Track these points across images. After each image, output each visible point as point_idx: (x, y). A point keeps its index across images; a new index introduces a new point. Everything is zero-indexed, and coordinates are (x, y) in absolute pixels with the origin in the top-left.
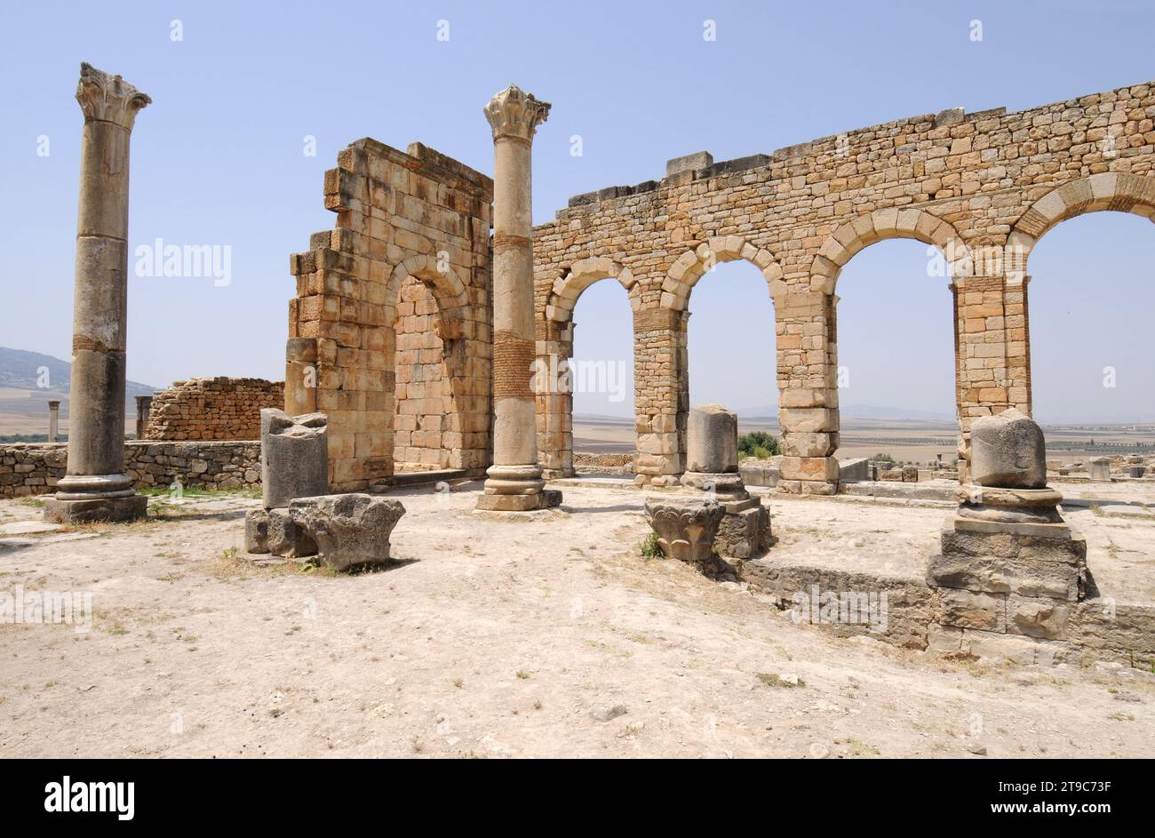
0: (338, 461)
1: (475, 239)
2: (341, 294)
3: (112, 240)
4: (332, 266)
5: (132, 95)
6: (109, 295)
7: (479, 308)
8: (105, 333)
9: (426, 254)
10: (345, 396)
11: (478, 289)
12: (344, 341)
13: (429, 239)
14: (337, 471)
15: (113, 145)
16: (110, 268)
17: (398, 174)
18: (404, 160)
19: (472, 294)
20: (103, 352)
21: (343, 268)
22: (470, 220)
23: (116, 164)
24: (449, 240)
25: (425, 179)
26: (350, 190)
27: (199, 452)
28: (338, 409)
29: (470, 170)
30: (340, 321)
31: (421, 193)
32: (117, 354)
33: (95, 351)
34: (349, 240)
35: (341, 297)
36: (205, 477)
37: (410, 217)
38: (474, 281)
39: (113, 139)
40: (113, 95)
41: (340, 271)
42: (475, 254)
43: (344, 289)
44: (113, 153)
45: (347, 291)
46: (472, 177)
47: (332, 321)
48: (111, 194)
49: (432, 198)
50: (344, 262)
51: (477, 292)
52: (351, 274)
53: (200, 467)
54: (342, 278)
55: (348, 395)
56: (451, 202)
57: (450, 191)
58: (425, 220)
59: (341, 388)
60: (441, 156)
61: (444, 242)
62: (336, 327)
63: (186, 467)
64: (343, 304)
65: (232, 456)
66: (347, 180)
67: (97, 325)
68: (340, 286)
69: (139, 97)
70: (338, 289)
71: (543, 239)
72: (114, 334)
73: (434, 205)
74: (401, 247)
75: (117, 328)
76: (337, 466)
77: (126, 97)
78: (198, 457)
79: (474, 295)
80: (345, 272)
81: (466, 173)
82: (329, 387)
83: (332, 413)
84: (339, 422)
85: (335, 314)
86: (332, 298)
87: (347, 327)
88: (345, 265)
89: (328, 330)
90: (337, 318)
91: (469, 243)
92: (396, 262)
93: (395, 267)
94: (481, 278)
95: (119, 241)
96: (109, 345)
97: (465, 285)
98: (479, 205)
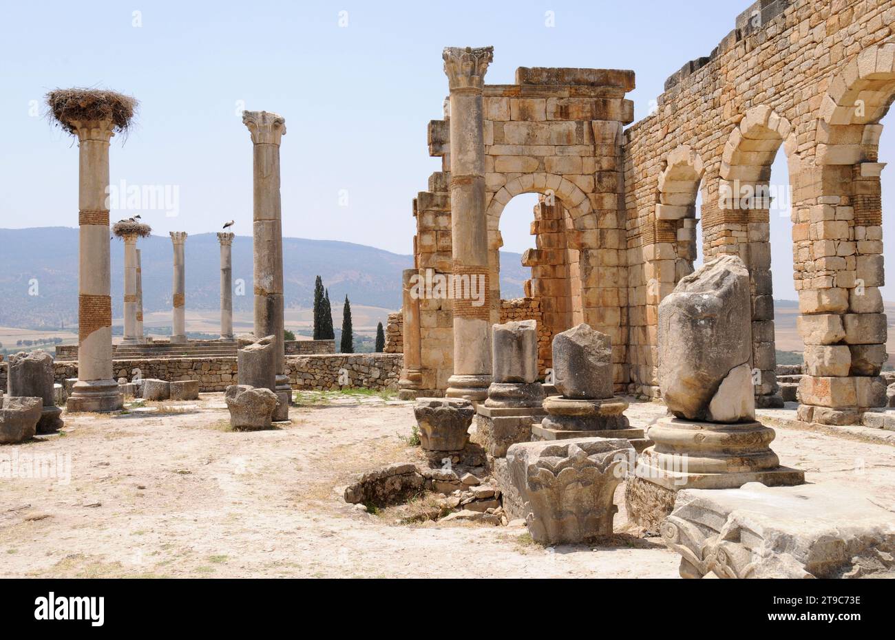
0: (439, 371)
1: (598, 142)
2: (437, 228)
3: (266, 221)
4: (427, 206)
5: (273, 121)
6: (266, 257)
7: (604, 214)
8: (265, 283)
9: (532, 173)
10: (444, 315)
11: (603, 195)
12: (441, 268)
13: (536, 157)
14: (438, 379)
15: (265, 159)
16: (266, 240)
17: (497, 105)
18: (500, 91)
19: (596, 201)
20: (265, 295)
21: (438, 205)
22: (590, 124)
23: (267, 171)
24: (562, 152)
25: (529, 100)
26: (442, 137)
27: (375, 362)
28: (438, 327)
29: (590, 71)
30: (437, 251)
31: (525, 115)
32: (273, 296)
33: (261, 295)
34: (443, 180)
35: (437, 231)
36: (379, 381)
37: (511, 142)
38: (598, 186)
39: (265, 154)
40: (261, 125)
41: (435, 209)
42: (598, 159)
43: (439, 223)
44: (265, 165)
45: (441, 225)
46: (592, 78)
47: (431, 253)
48: (265, 191)
49: (539, 116)
50: (438, 200)
51: (602, 198)
52: (446, 209)
53: (376, 374)
54: (437, 214)
55: (447, 314)
56: (564, 113)
57: (562, 103)
58: (531, 139)
59: (440, 309)
60: (549, 71)
61: (556, 155)
62: (434, 257)
63: (368, 374)
64: (439, 237)
65: (393, 365)
66: (439, 129)
67: (261, 278)
68: (435, 222)
69: (277, 121)
70: (434, 225)
71: (651, 130)
72: (271, 283)
73: (542, 122)
74: (501, 173)
75: (272, 279)
76: (438, 375)
77: (269, 123)
78: (375, 367)
79: (600, 201)
80: (440, 209)
81: (585, 77)
82: (428, 308)
83: (432, 330)
84: (440, 338)
85: (432, 246)
86: (427, 234)
87: (444, 255)
88: (439, 203)
89: (428, 261)
90: (434, 249)
91: (592, 148)
92: (495, 189)
93: (495, 193)
94: (607, 182)
95: (271, 221)
96: (268, 291)
97: (585, 194)
98: (605, 103)
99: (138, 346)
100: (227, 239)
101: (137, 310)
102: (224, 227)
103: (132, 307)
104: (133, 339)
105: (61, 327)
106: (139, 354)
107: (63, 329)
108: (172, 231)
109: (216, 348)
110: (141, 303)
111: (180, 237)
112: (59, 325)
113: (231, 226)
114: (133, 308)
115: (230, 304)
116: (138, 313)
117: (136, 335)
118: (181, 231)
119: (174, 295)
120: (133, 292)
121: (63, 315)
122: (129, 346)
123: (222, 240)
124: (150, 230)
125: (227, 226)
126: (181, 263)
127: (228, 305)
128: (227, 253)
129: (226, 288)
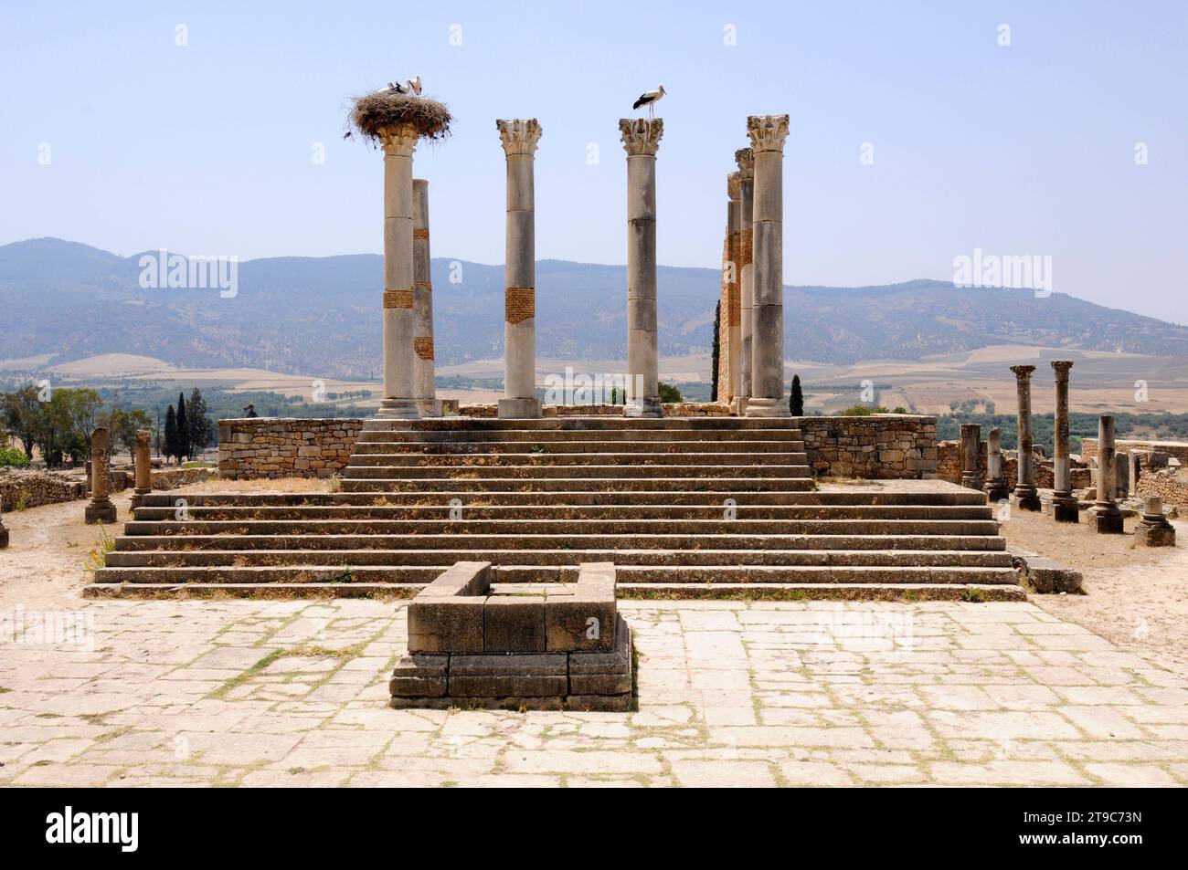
99: (416, 425)
100: (645, 136)
101: (418, 331)
102: (636, 106)
103: (403, 320)
104: (405, 405)
105: (370, 376)
106: (416, 449)
107: (372, 379)
108: (502, 118)
109: (620, 436)
110: (428, 316)
111: (523, 134)
112: (368, 374)
113: (656, 103)
114: (406, 324)
115: (653, 316)
116: (418, 340)
117: (416, 393)
118: (525, 117)
119: (509, 290)
120: (407, 283)
121: (373, 363)
122: (394, 425)
123: (631, 140)
124: (447, 118)
125: (644, 101)
126: (526, 206)
127: (646, 315)
128: (646, 177)
129: (641, 272)
